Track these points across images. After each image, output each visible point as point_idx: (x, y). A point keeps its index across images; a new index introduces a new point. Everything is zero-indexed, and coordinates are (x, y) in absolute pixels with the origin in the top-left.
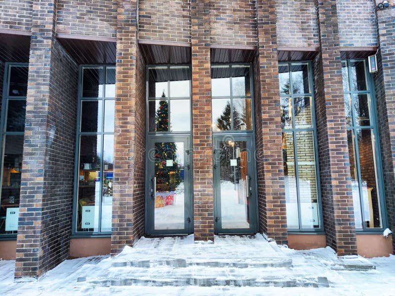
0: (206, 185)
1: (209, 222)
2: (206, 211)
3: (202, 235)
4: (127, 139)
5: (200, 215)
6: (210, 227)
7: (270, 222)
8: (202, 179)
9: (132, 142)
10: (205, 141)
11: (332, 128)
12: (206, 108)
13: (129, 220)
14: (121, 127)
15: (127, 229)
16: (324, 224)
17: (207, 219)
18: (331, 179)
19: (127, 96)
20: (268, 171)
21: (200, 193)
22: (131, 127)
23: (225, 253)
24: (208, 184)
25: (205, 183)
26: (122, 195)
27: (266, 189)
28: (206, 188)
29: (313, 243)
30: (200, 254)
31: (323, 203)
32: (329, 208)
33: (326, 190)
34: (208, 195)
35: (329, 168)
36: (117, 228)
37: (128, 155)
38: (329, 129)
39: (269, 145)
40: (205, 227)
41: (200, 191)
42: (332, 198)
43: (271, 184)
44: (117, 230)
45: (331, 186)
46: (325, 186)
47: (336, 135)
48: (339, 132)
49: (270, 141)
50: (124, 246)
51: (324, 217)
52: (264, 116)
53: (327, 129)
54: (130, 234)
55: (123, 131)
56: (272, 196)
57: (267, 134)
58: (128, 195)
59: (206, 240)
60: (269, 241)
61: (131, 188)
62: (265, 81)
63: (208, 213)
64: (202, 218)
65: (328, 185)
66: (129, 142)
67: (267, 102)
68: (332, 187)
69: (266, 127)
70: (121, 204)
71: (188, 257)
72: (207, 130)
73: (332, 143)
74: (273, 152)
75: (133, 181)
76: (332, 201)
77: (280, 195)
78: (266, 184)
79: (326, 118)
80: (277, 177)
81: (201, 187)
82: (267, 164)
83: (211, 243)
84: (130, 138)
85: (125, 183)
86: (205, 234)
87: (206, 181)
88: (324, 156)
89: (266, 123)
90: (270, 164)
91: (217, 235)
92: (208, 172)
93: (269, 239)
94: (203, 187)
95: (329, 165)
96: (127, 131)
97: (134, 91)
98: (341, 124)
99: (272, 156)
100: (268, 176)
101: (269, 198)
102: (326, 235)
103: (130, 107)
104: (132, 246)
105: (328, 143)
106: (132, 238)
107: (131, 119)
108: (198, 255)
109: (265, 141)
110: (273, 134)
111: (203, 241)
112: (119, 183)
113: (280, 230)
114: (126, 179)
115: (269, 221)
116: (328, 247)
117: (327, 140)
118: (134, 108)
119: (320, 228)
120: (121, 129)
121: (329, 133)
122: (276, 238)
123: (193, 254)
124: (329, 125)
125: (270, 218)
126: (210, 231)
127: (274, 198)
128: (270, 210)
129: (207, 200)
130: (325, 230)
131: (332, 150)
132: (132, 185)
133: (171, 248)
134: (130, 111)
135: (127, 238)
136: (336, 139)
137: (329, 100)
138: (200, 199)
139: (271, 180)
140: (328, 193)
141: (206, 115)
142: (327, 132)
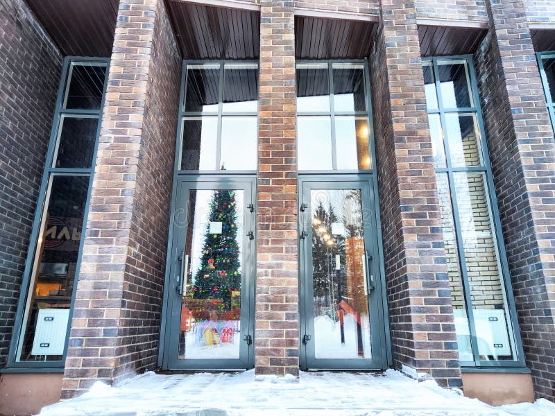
0: (284, 254)
1: (288, 333)
2: (283, 308)
3: (273, 362)
4: (123, 154)
5: (270, 317)
6: (291, 343)
7: (419, 336)
8: (274, 242)
9: (134, 161)
10: (282, 168)
11: (529, 154)
12: (285, 108)
13: (110, 322)
14: (114, 132)
15: (103, 342)
16: (526, 350)
17: (284, 326)
18: (537, 252)
19: (131, 77)
20: (411, 231)
21: (270, 270)
22: (134, 133)
23: (325, 400)
24: (287, 252)
25: (280, 250)
26: (100, 268)
27: (408, 266)
28: (283, 259)
29: (507, 391)
30: (265, 400)
31: (518, 307)
32: (539, 313)
33: (525, 278)
34: (287, 275)
35: (532, 231)
36: (82, 340)
37: (122, 185)
38: (523, 156)
39: (409, 179)
40: (279, 344)
41: (270, 267)
42: (544, 289)
43: (418, 257)
44: (81, 344)
45: (540, 266)
46: (521, 271)
47: (538, 167)
48: (542, 160)
49: (412, 173)
50: (93, 381)
51: (523, 336)
52: (397, 127)
53: (518, 156)
54: (109, 355)
55: (116, 140)
56: (420, 282)
57: (404, 159)
58: (115, 268)
59: (281, 372)
60: (420, 381)
61: (122, 252)
62: (395, 67)
63: (287, 314)
64: (275, 325)
65: (529, 267)
66: (127, 160)
67: (401, 102)
68: (541, 268)
69: (402, 147)
70: (96, 286)
71: (234, 405)
72: (287, 148)
73: (532, 181)
74: (418, 194)
75: (127, 238)
76: (546, 297)
77: (437, 278)
78: (408, 256)
79: (514, 137)
80: (430, 242)
81: (274, 258)
82: (407, 216)
83: (293, 381)
84: (129, 154)
85: (110, 242)
86: (280, 360)
87: (284, 245)
88: (513, 211)
89: (401, 140)
90: (413, 216)
91: (306, 370)
92: (287, 228)
93: (421, 375)
94: (277, 259)
95: (531, 224)
96: (126, 140)
97: (147, 70)
98: (546, 147)
99: (416, 201)
100: (410, 239)
101: (414, 285)
102: (533, 373)
103: (134, 97)
104: (111, 383)
105: (524, 183)
106: (113, 364)
107: (136, 118)
108: (259, 401)
109: (401, 173)
110: (416, 160)
111: (274, 376)
112: (97, 242)
113: (443, 355)
114: (114, 233)
115: (419, 334)
116: (542, 401)
117: (522, 175)
118: (143, 98)
119: (515, 359)
120: (113, 136)
121: (523, 163)
122: (436, 373)
123: (248, 400)
124: (522, 149)
125: (420, 328)
126: (291, 353)
127: (425, 285)
128: (420, 310)
129: (284, 285)
130: (528, 364)
131: (535, 194)
132: (125, 247)
133: (202, 389)
134: (135, 104)
135: (102, 363)
136: (539, 174)
137: (518, 105)
138: (271, 283)
139: (418, 247)
140: (532, 283)
141: (285, 121)
142: (519, 163)
